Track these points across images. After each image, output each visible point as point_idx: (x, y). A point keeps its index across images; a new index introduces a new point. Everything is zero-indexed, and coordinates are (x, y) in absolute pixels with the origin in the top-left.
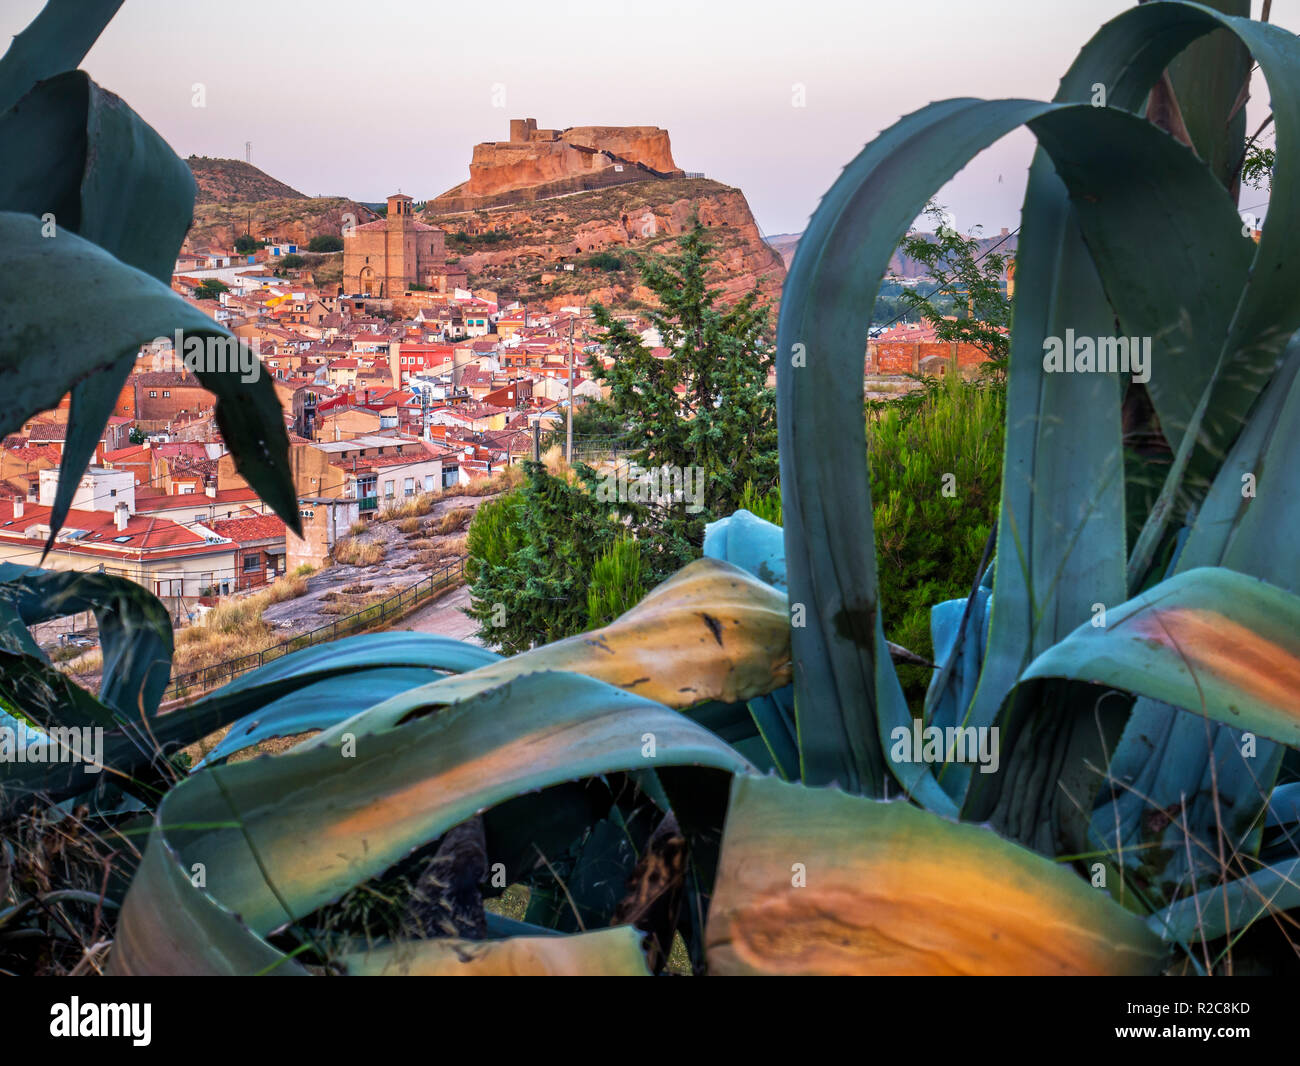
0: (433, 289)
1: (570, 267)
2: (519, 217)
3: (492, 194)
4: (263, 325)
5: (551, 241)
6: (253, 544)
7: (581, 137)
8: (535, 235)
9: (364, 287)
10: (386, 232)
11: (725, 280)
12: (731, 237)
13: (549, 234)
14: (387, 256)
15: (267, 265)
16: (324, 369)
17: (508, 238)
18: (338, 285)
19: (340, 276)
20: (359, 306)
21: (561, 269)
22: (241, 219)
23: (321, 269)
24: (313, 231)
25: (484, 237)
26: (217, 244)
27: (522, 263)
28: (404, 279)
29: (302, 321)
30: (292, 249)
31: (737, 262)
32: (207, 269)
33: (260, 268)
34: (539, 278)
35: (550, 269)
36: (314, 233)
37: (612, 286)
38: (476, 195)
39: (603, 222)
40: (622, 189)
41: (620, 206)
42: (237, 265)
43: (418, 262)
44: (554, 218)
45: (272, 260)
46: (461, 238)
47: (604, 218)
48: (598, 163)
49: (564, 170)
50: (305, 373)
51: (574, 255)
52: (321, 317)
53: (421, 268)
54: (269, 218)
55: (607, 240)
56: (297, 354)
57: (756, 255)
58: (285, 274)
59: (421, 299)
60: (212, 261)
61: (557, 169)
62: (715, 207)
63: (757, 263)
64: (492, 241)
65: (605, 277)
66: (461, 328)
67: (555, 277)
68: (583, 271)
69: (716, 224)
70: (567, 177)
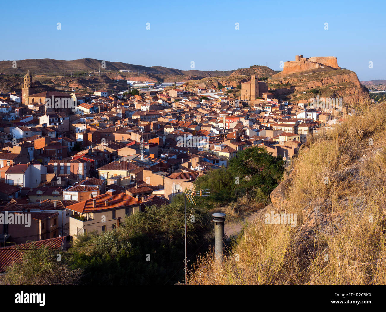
0: (264, 99)
2: (296, 80)
3: (288, 74)
5: (301, 86)
8: (297, 84)
9: (245, 98)
10: (251, 84)
12: (352, 85)
13: (301, 84)
14: (251, 90)
15: (224, 92)
18: (240, 97)
19: (240, 95)
21: (303, 93)
27: (293, 91)
28: (255, 96)
30: (232, 88)
32: (209, 93)
33: (222, 93)
34: (297, 95)
35: (300, 93)
36: (238, 84)
39: (316, 81)
40: (323, 72)
41: (321, 77)
42: (217, 92)
44: (303, 80)
45: (226, 90)
47: (316, 80)
48: (317, 66)
49: (308, 68)
51: (307, 89)
53: (261, 93)
54: (228, 80)
55: (316, 86)
58: (227, 94)
59: (259, 101)
60: (210, 91)
61: (306, 67)
62: (348, 77)
64: (286, 86)
65: (313, 95)
66: (264, 109)
67: (300, 95)
68: (308, 94)
69: (348, 81)
70: (309, 70)
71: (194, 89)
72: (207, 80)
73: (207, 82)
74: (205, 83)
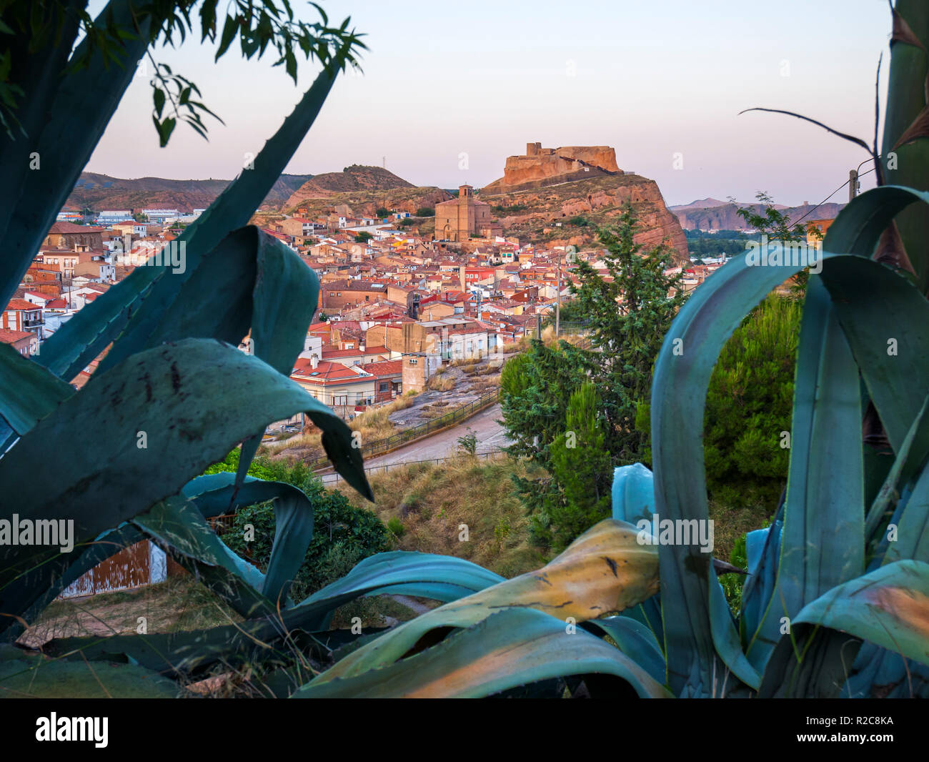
0: (483, 237)
1: (559, 225)
2: (531, 197)
3: (516, 184)
4: (391, 256)
5: (549, 210)
6: (384, 377)
7: (567, 152)
8: (540, 207)
9: (446, 236)
10: (458, 206)
11: (646, 231)
12: (649, 207)
13: (548, 206)
14: (458, 219)
15: (394, 224)
16: (424, 281)
17: (525, 208)
18: (432, 235)
19: (433, 230)
20: (443, 246)
21: (554, 225)
22: (379, 199)
23: (423, 226)
24: (419, 205)
25: (512, 208)
26: (367, 213)
27: (533, 222)
28: (468, 231)
29: (412, 255)
30: (407, 215)
31: (652, 221)
32: (363, 226)
33: (390, 225)
34: (542, 231)
35: (548, 226)
36: (419, 206)
37: (582, 235)
38: (508, 185)
39: (578, 199)
40: (588, 181)
41: (588, 191)
42: (378, 224)
43: (476, 222)
44: (551, 197)
45: (396, 221)
46: (499, 208)
47: (578, 197)
48: (575, 167)
49: (556, 171)
50: (414, 283)
51: (562, 217)
52: (422, 252)
53: (477, 225)
54: (395, 198)
55: (580, 209)
56: (409, 273)
57: (664, 217)
58: (403, 229)
59: (477, 242)
60: (364, 222)
61: (553, 170)
62: (640, 191)
63: (664, 221)
64: (516, 210)
65: (578, 230)
66: (499, 258)
67: (550, 230)
68: (566, 227)
69: (641, 200)
70: (558, 175)
71: (329, 219)
72: (351, 199)
73: (352, 201)
74: (350, 205)
